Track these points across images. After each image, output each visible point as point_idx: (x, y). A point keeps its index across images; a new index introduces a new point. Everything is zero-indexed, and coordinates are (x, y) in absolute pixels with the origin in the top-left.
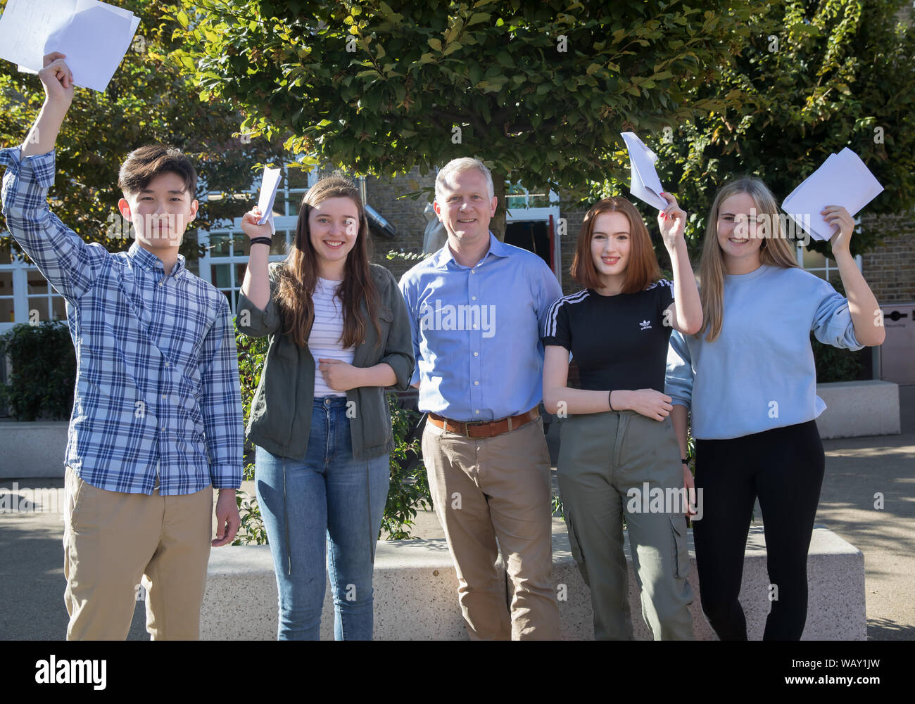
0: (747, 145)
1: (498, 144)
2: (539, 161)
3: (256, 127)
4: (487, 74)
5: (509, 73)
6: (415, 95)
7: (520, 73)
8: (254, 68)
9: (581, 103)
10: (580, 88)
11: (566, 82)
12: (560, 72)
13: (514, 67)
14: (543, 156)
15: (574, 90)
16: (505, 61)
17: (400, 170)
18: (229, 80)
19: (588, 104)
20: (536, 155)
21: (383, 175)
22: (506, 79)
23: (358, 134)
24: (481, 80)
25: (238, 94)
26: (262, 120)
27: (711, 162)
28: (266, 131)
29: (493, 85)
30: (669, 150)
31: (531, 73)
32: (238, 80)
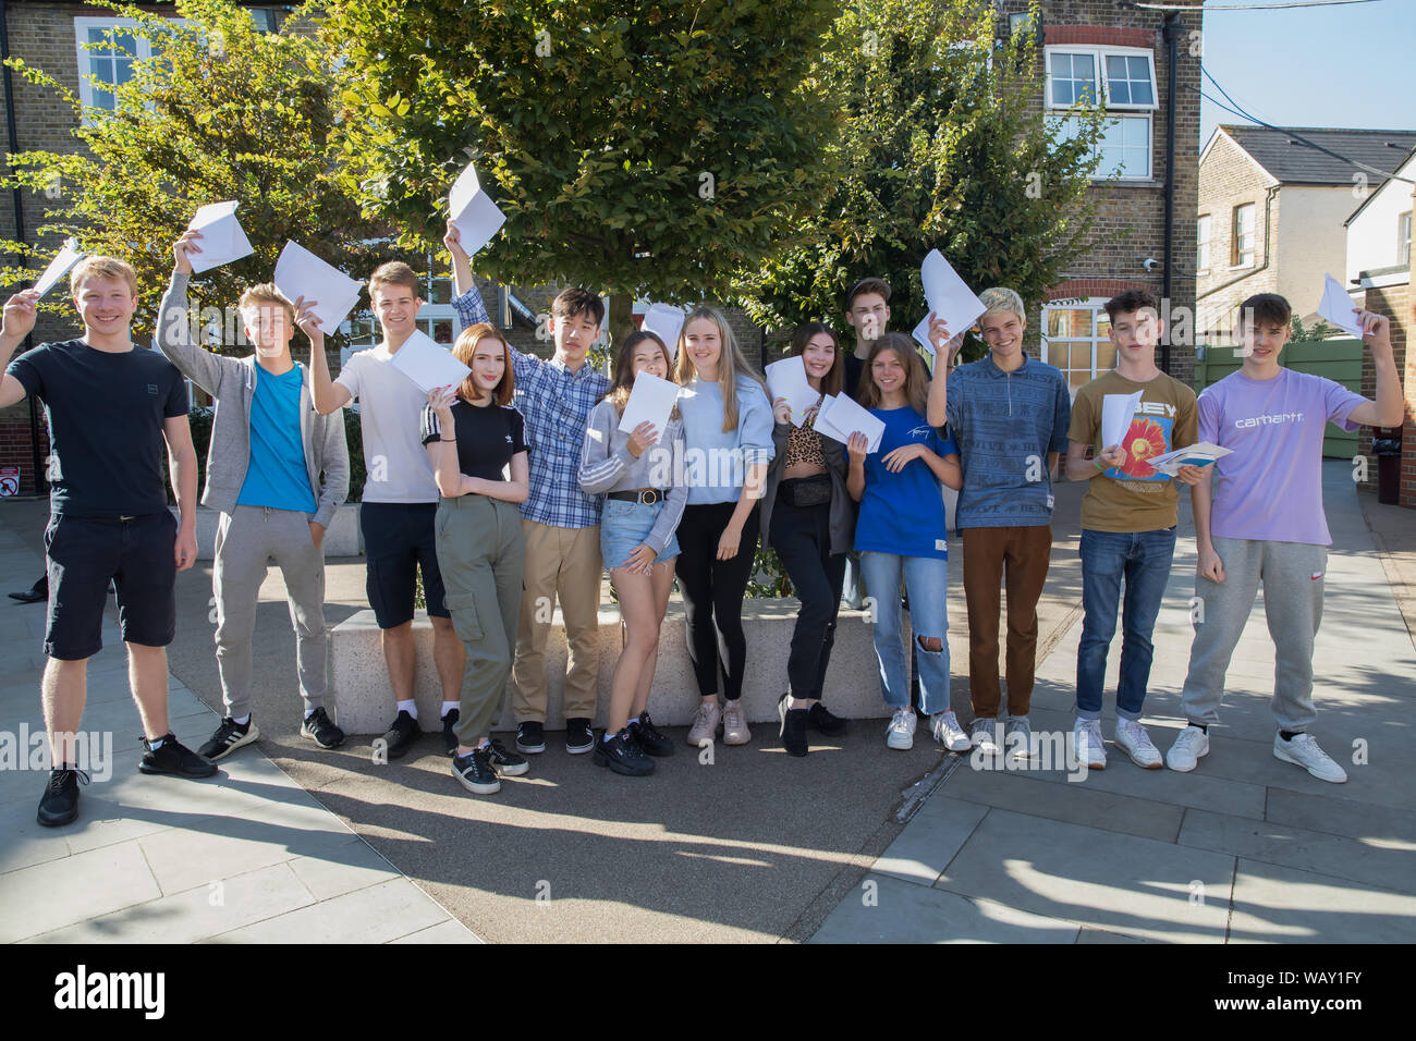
0: (874, 254)
1: (624, 268)
2: (659, 283)
3: (411, 242)
4: (613, 212)
5: (630, 211)
6: (552, 224)
7: (642, 212)
8: (412, 192)
9: (692, 239)
10: (691, 227)
11: (680, 221)
12: (675, 211)
13: (635, 206)
14: (662, 279)
15: (686, 228)
16: (629, 201)
17: (540, 282)
18: (389, 202)
19: (698, 239)
20: (656, 278)
21: (524, 286)
22: (629, 217)
23: (502, 256)
24: (608, 217)
25: (395, 214)
26: (417, 236)
27: (840, 270)
28: (420, 246)
29: (617, 223)
30: (802, 256)
31: (650, 212)
32: (397, 203)
